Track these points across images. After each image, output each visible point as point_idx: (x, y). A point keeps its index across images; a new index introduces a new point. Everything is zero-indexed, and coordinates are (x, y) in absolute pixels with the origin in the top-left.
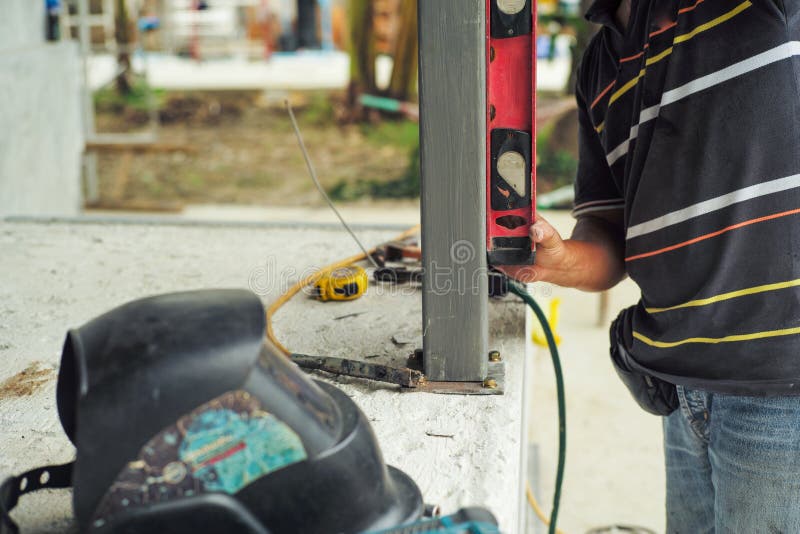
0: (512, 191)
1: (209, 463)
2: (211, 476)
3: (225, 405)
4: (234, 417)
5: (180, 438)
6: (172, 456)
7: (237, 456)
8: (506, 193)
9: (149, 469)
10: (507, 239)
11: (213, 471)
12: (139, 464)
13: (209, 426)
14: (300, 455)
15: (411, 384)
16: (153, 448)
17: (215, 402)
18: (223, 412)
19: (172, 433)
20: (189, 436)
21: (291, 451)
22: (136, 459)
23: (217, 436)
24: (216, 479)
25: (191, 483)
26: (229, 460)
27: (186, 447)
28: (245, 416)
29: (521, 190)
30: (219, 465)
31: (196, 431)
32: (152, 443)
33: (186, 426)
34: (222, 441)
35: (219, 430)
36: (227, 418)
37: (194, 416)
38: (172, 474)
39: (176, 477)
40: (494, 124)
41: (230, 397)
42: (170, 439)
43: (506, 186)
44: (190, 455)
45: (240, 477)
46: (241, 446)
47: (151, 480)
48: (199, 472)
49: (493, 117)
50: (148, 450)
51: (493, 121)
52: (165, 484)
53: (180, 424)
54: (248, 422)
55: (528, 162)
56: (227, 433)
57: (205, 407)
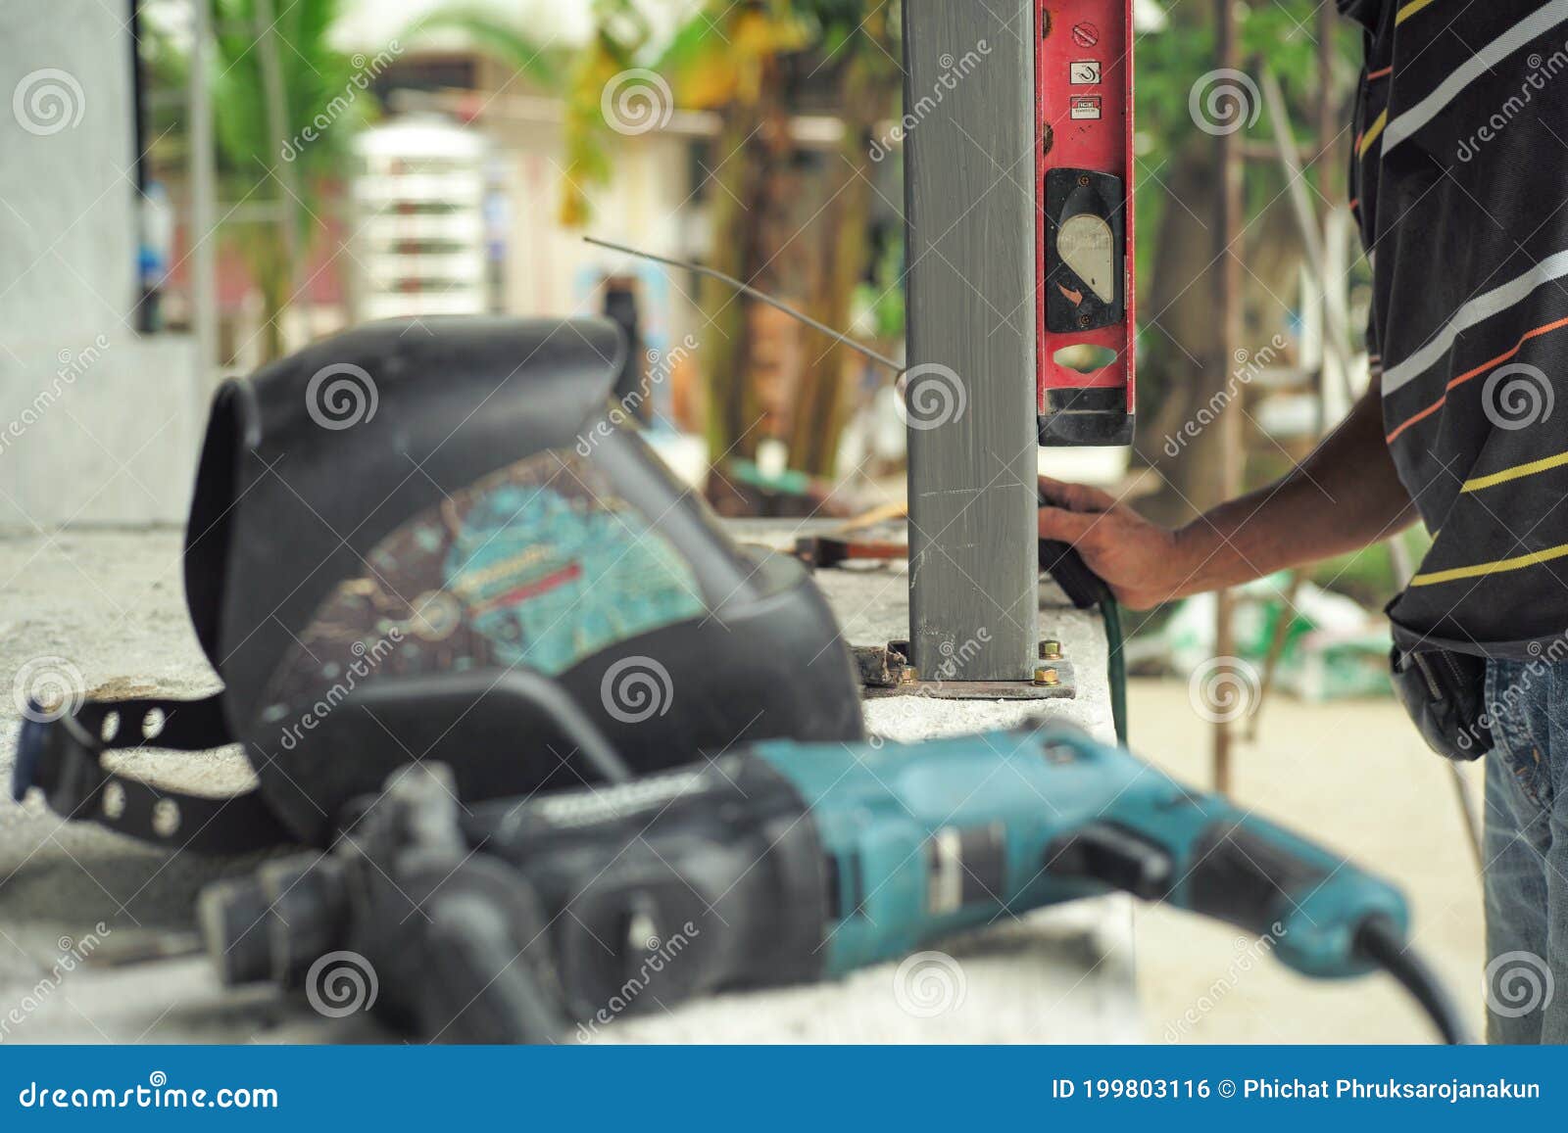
0: (1087, 293)
1: (507, 599)
2: (509, 631)
3: (543, 479)
4: (559, 505)
5: (449, 539)
6: (430, 576)
7: (563, 593)
8: (1076, 297)
9: (383, 600)
10: (1077, 391)
11: (513, 620)
12: (364, 586)
13: (507, 520)
14: (691, 605)
15: (887, 676)
16: (393, 554)
17: (522, 470)
18: (537, 494)
19: (431, 525)
20: (466, 536)
21: (672, 592)
22: (357, 572)
23: (523, 543)
24: (519, 639)
25: (468, 643)
26: (548, 599)
27: (461, 559)
28: (580, 505)
29: (1105, 292)
30: (525, 609)
31: (481, 526)
32: (391, 543)
33: (463, 513)
34: (532, 557)
35: (527, 531)
36: (544, 507)
37: (477, 494)
38: (429, 617)
39: (437, 626)
40: (1052, 161)
41: (553, 461)
42: (427, 539)
43: (1074, 281)
44: (468, 579)
45: (570, 639)
46: (572, 570)
47: (387, 627)
48: (486, 620)
49: (1046, 150)
50: (382, 557)
51: (1050, 154)
52: (412, 637)
53: (450, 506)
54: (587, 518)
55: (1118, 234)
56: (544, 539)
57: (499, 477)
